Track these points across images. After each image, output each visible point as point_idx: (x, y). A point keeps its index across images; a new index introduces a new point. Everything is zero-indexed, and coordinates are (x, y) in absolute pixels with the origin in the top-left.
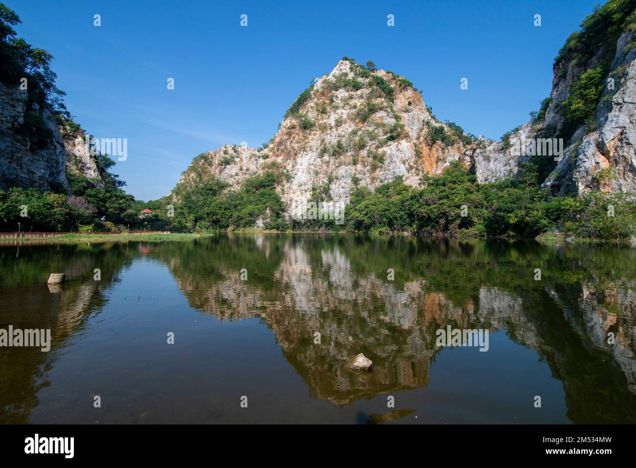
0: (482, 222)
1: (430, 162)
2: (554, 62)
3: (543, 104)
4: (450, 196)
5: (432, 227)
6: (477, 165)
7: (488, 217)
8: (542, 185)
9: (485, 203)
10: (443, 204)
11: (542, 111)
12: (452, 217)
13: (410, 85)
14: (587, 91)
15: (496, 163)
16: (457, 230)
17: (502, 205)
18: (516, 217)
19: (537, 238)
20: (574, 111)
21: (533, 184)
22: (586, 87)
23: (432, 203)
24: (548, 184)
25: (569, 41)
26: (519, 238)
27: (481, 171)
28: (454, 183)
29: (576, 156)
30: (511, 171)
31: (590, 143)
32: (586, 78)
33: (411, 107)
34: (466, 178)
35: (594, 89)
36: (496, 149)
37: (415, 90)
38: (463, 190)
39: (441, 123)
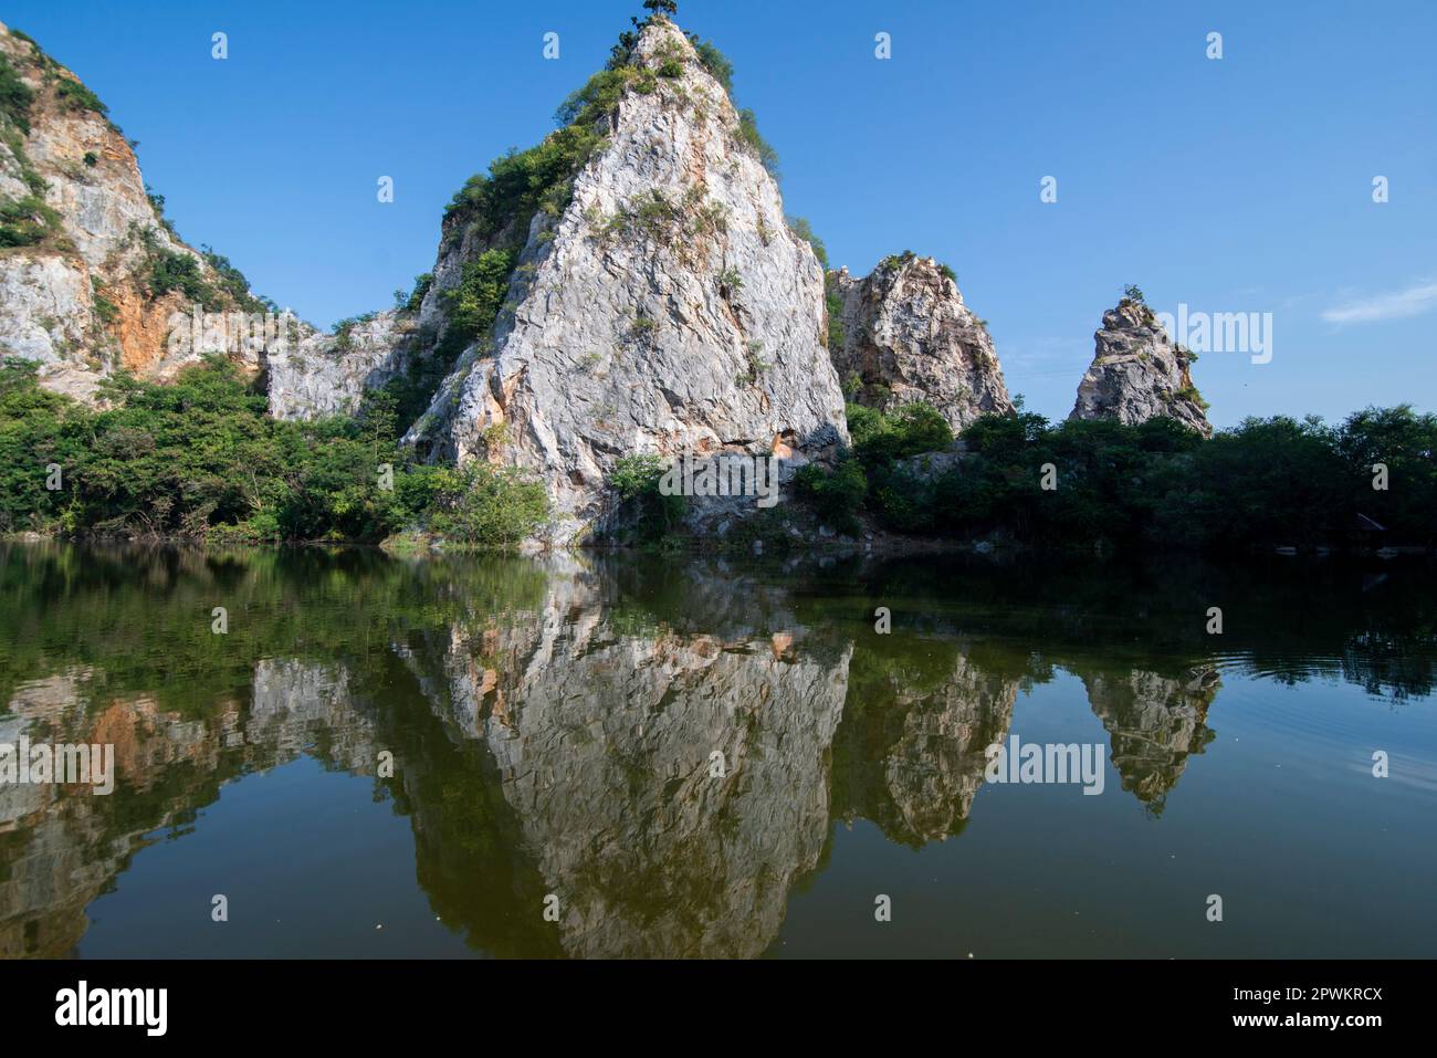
0: (273, 508)
1: (144, 341)
2: (445, 212)
3: (419, 282)
4: (192, 440)
5: (129, 519)
6: (273, 374)
7: (288, 497)
8: (402, 440)
9: (284, 465)
10: (171, 458)
11: (416, 296)
12: (193, 493)
13: (98, 107)
14: (486, 285)
15: (319, 378)
16: (206, 527)
17: (321, 471)
18: (349, 500)
19: (383, 545)
20: (465, 314)
21: (386, 435)
22: (484, 277)
23: (134, 453)
24: (413, 438)
25: (470, 185)
26: (350, 545)
27: (281, 390)
28: (209, 407)
29: (460, 395)
30: (348, 402)
31: (481, 377)
32: (488, 262)
33: (93, 172)
34: (244, 400)
35: (495, 285)
36: (321, 347)
37: (114, 129)
38: (230, 429)
39: (188, 246)
